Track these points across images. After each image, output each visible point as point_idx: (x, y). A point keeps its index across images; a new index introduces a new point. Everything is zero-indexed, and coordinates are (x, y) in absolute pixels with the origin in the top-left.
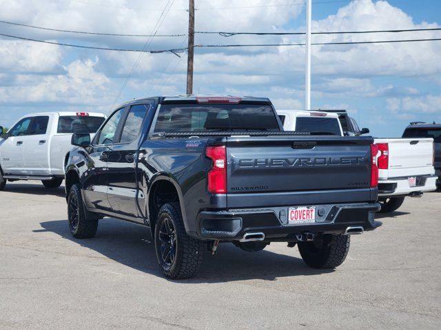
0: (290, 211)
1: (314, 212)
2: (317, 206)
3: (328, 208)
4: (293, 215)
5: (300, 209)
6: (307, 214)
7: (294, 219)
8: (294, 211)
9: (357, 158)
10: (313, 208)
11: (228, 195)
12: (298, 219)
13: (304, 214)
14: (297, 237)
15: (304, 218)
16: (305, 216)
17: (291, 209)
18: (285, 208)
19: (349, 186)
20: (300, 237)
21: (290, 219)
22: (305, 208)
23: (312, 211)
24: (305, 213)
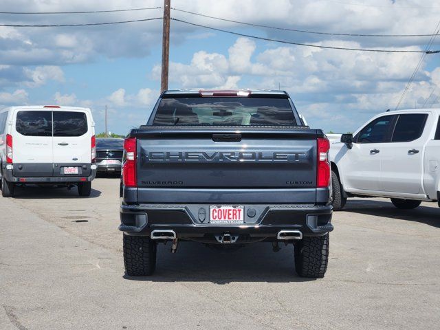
0: (211, 210)
1: (242, 212)
2: (246, 206)
3: (260, 209)
4: (216, 214)
5: (224, 208)
6: (234, 214)
7: (217, 219)
8: (217, 209)
9: (297, 154)
10: (241, 207)
11: (139, 189)
12: (223, 219)
13: (229, 214)
14: (217, 238)
15: (229, 218)
16: (231, 216)
17: (213, 207)
18: (206, 206)
19: (286, 185)
20: (220, 239)
21: (211, 219)
22: (230, 207)
23: (239, 211)
24: (231, 212)
